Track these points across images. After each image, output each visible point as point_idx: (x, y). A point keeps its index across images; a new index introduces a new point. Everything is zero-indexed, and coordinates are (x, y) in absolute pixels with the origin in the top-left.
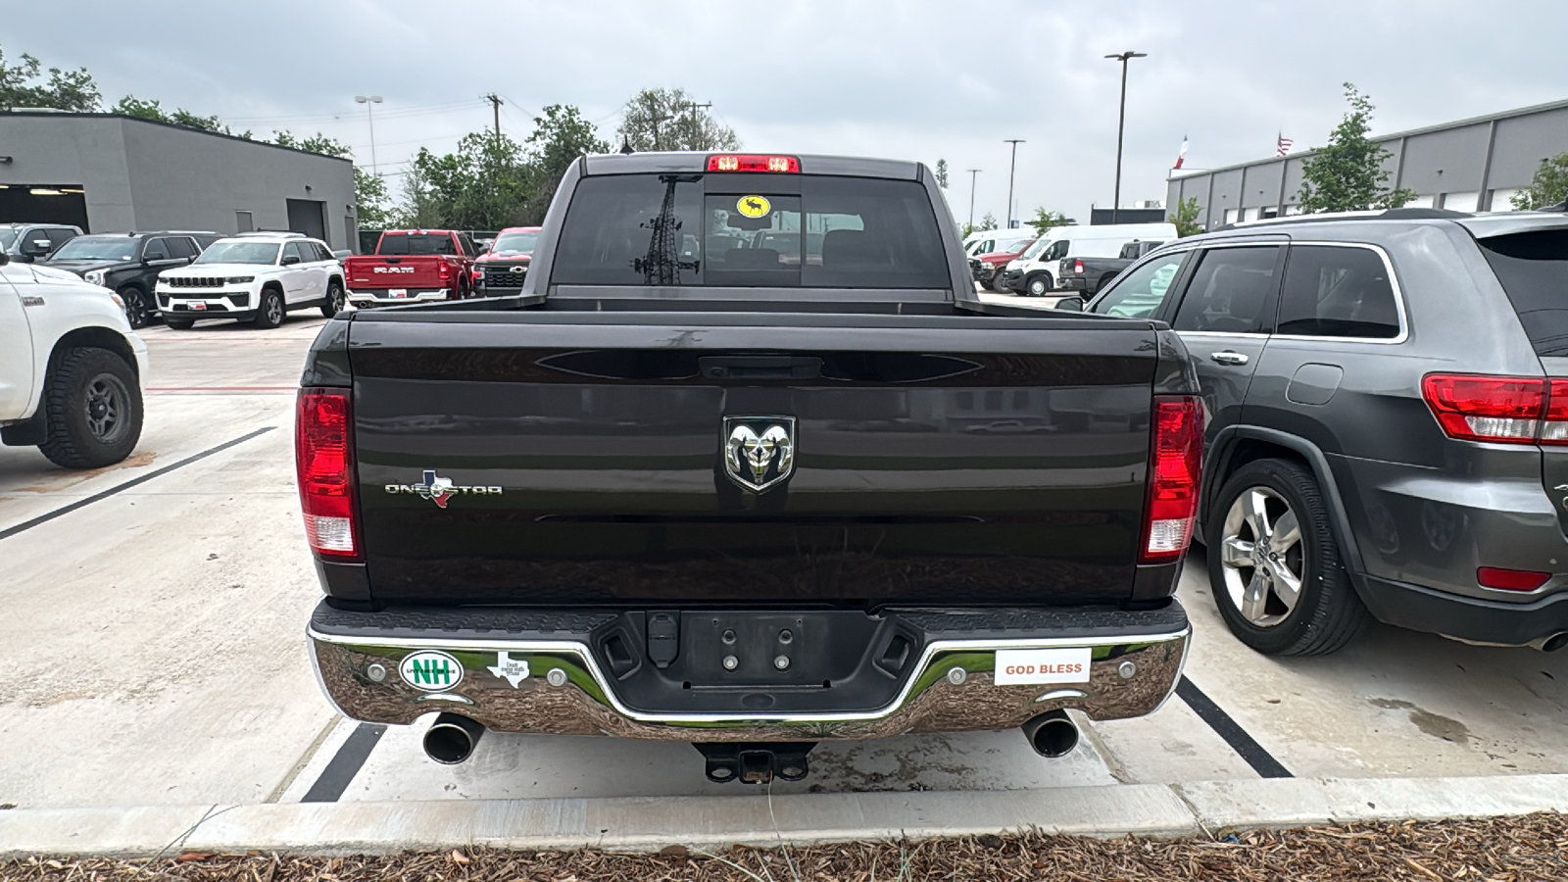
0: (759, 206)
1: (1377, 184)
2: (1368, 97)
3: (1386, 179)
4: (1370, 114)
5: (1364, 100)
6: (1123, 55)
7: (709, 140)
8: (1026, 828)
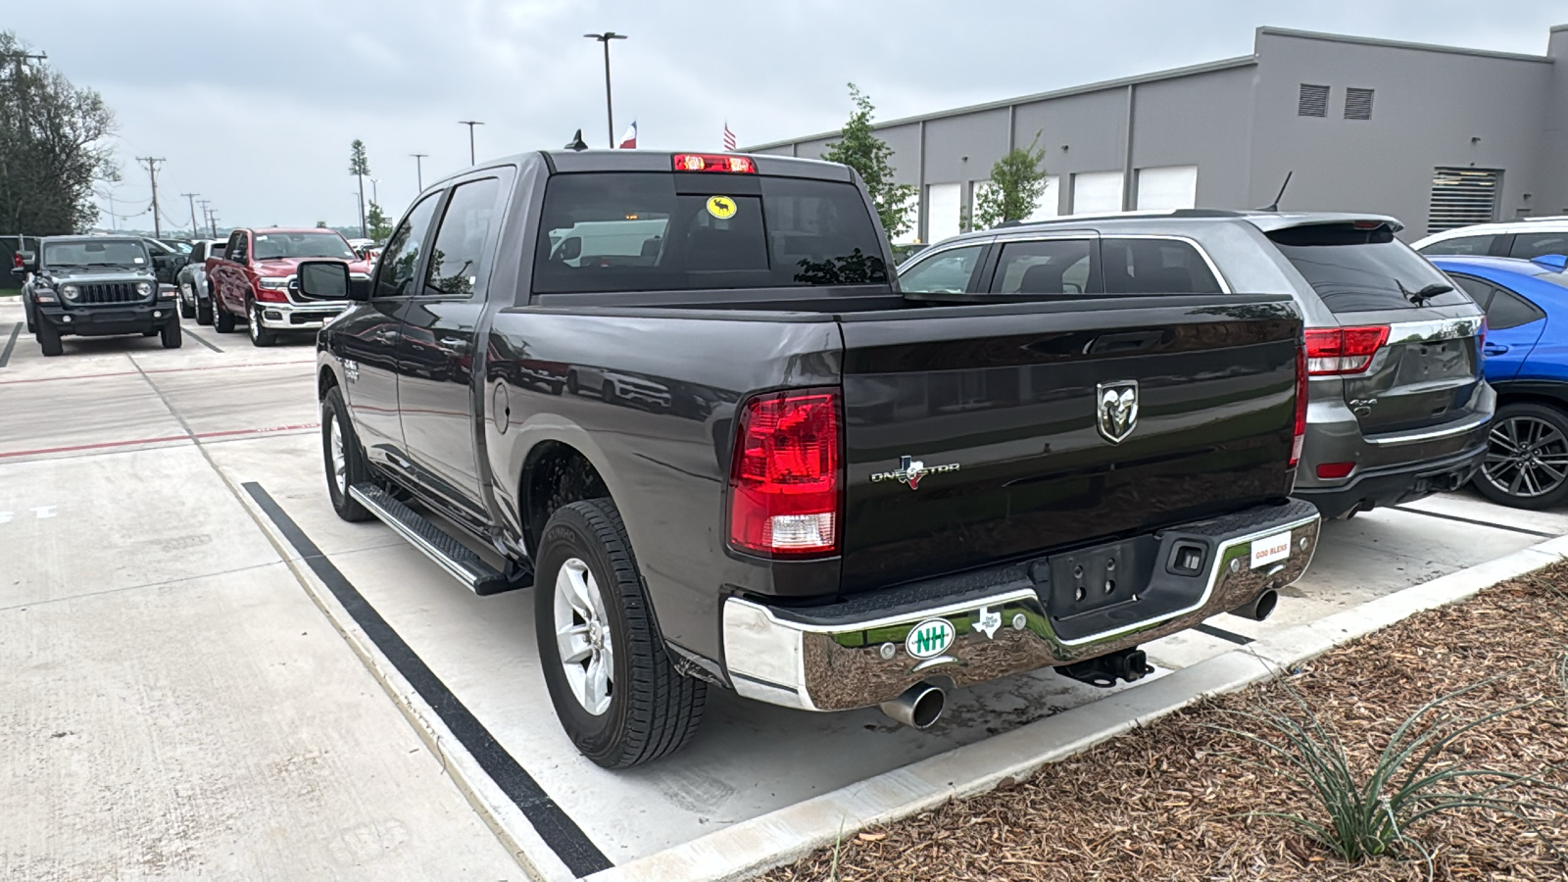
1: (884, 179)
2: (868, 97)
3: (892, 175)
4: (872, 113)
5: (866, 100)
6: (603, 35)
7: (62, 106)
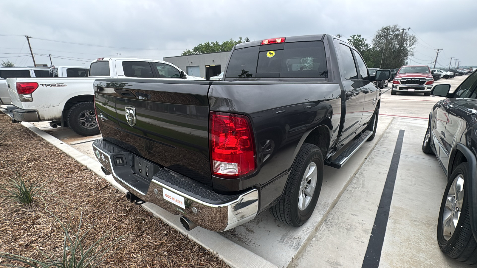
0: (272, 54)
8: (215, 253)
